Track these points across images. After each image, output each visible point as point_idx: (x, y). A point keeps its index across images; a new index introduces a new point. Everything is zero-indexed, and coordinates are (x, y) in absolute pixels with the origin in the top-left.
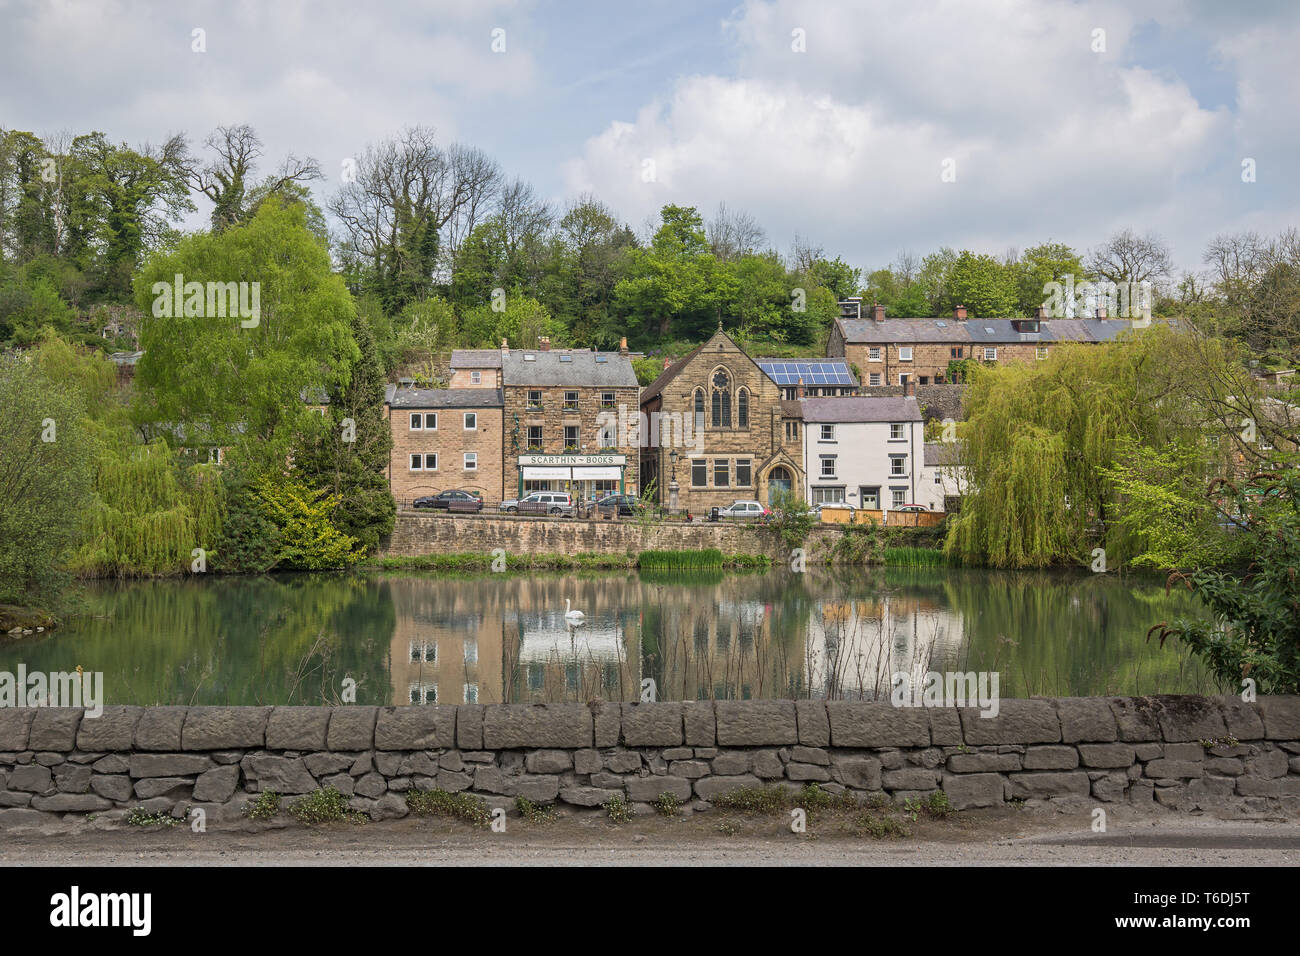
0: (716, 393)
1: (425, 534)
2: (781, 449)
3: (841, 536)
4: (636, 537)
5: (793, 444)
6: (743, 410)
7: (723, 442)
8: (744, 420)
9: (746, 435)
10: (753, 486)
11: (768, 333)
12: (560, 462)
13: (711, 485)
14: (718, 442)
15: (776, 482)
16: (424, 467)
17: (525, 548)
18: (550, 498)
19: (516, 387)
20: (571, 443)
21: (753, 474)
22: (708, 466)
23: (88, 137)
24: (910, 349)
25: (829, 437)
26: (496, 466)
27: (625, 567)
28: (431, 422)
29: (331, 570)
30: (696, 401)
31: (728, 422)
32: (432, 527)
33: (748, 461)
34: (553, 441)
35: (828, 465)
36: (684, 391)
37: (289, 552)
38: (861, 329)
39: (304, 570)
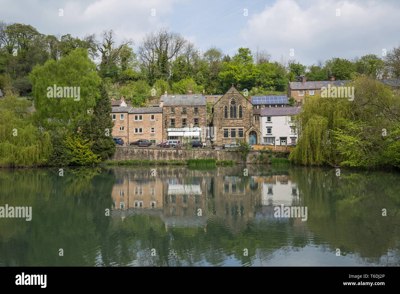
0: (231, 107)
1: (125, 154)
2: (253, 125)
3: (260, 154)
4: (191, 154)
5: (257, 123)
6: (241, 112)
7: (233, 123)
8: (241, 116)
9: (242, 121)
10: (244, 138)
11: (269, 88)
12: (180, 130)
13: (230, 137)
14: (232, 123)
15: (252, 136)
16: (139, 132)
17: (156, 158)
18: (172, 141)
19: (166, 106)
20: (184, 124)
21: (244, 133)
22: (229, 131)
23: (66, 36)
24: (313, 91)
25: (270, 121)
26: (160, 132)
27: (184, 164)
28: (141, 118)
29: (89, 165)
30: (225, 110)
31: (235, 117)
32: (127, 151)
33: (242, 129)
34: (178, 123)
35: (269, 130)
36: (221, 106)
37: (74, 160)
38: (297, 85)
39: (80, 165)
